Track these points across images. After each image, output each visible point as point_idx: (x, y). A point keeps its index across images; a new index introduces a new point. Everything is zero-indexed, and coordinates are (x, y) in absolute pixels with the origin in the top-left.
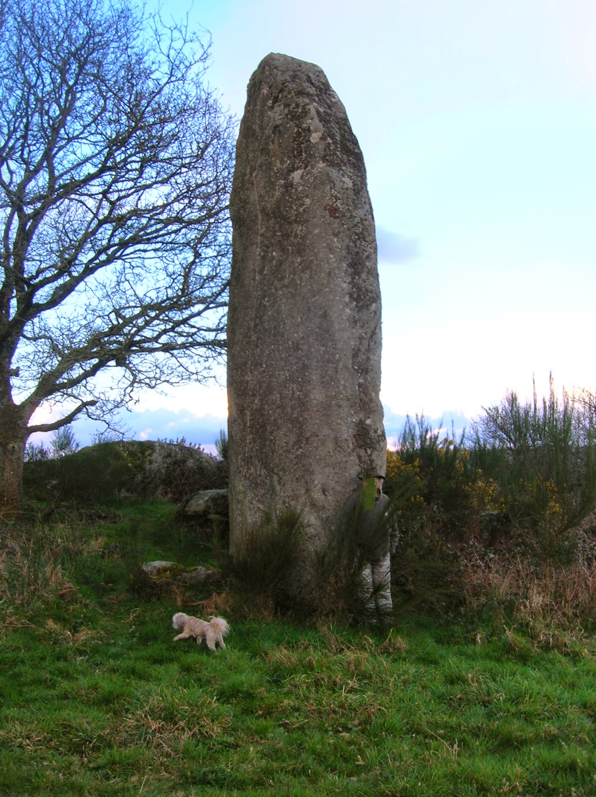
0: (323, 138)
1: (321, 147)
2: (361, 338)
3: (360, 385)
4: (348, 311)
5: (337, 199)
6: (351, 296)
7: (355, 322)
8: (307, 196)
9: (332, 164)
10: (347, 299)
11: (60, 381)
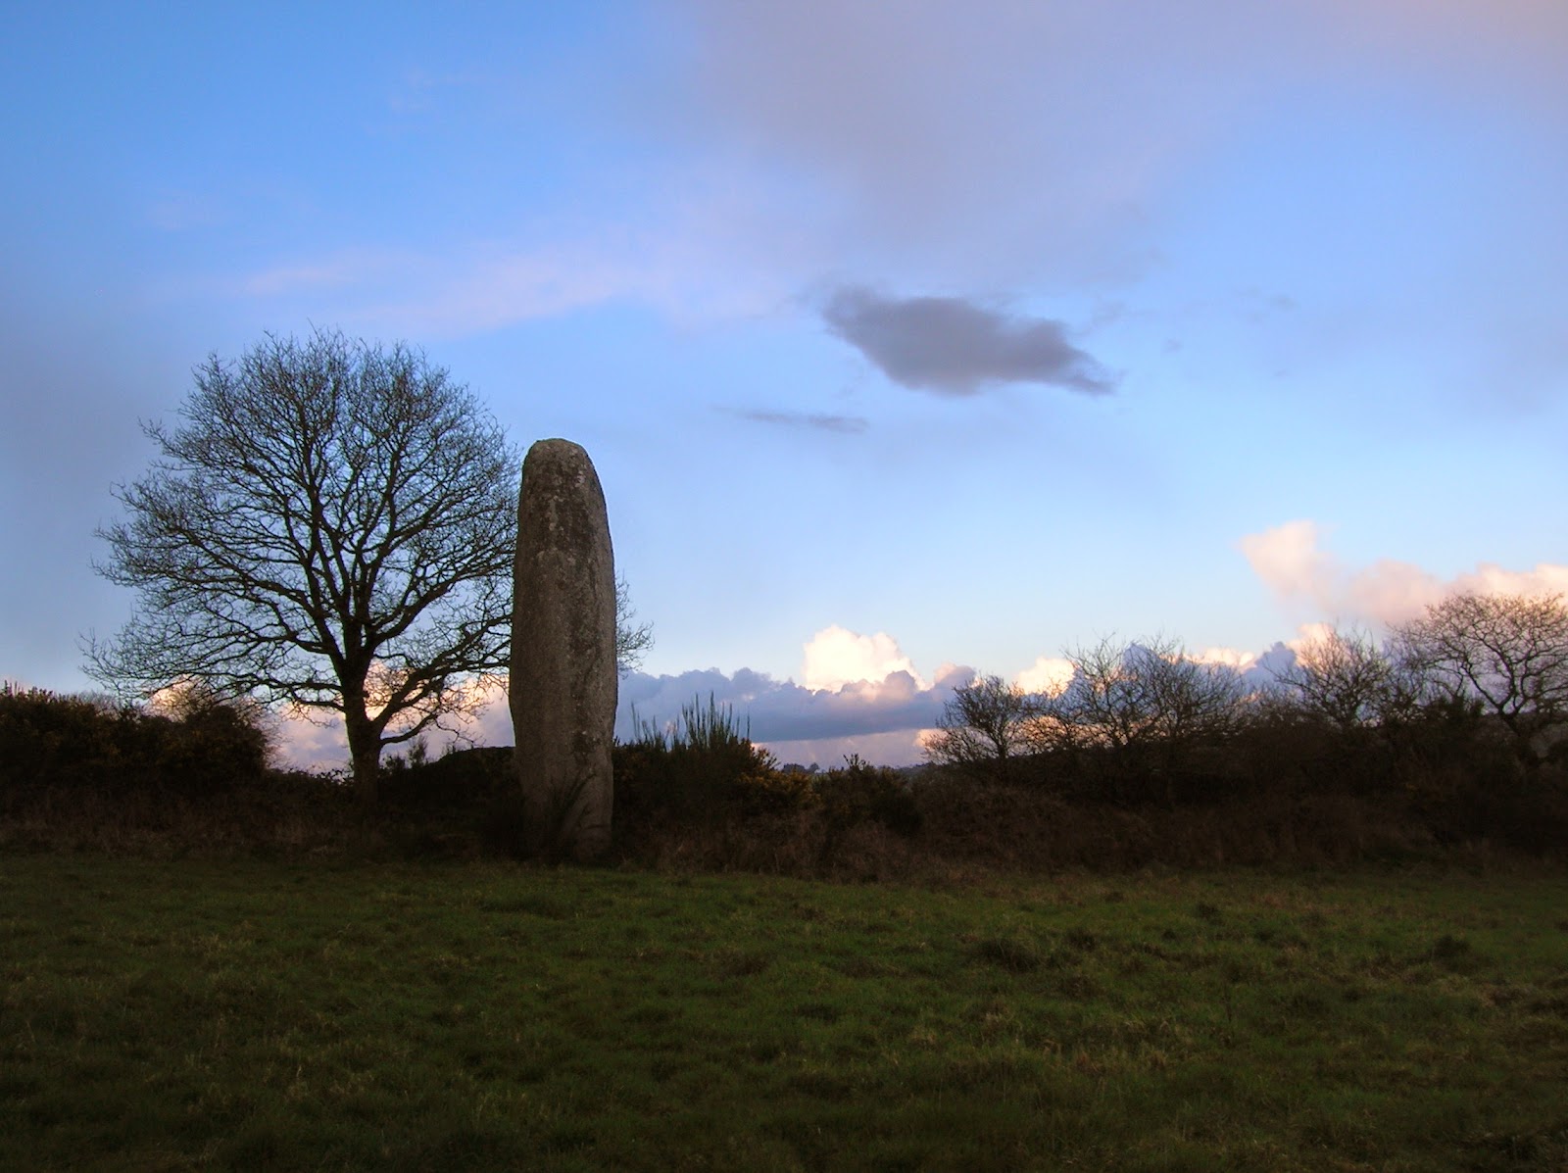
0: (557, 527)
1: (556, 534)
2: (577, 676)
3: (577, 708)
4: (568, 656)
5: (563, 574)
6: (571, 646)
7: (574, 664)
8: (545, 573)
9: (561, 548)
10: (568, 648)
11: (407, 699)
